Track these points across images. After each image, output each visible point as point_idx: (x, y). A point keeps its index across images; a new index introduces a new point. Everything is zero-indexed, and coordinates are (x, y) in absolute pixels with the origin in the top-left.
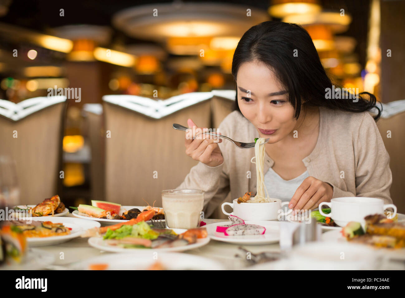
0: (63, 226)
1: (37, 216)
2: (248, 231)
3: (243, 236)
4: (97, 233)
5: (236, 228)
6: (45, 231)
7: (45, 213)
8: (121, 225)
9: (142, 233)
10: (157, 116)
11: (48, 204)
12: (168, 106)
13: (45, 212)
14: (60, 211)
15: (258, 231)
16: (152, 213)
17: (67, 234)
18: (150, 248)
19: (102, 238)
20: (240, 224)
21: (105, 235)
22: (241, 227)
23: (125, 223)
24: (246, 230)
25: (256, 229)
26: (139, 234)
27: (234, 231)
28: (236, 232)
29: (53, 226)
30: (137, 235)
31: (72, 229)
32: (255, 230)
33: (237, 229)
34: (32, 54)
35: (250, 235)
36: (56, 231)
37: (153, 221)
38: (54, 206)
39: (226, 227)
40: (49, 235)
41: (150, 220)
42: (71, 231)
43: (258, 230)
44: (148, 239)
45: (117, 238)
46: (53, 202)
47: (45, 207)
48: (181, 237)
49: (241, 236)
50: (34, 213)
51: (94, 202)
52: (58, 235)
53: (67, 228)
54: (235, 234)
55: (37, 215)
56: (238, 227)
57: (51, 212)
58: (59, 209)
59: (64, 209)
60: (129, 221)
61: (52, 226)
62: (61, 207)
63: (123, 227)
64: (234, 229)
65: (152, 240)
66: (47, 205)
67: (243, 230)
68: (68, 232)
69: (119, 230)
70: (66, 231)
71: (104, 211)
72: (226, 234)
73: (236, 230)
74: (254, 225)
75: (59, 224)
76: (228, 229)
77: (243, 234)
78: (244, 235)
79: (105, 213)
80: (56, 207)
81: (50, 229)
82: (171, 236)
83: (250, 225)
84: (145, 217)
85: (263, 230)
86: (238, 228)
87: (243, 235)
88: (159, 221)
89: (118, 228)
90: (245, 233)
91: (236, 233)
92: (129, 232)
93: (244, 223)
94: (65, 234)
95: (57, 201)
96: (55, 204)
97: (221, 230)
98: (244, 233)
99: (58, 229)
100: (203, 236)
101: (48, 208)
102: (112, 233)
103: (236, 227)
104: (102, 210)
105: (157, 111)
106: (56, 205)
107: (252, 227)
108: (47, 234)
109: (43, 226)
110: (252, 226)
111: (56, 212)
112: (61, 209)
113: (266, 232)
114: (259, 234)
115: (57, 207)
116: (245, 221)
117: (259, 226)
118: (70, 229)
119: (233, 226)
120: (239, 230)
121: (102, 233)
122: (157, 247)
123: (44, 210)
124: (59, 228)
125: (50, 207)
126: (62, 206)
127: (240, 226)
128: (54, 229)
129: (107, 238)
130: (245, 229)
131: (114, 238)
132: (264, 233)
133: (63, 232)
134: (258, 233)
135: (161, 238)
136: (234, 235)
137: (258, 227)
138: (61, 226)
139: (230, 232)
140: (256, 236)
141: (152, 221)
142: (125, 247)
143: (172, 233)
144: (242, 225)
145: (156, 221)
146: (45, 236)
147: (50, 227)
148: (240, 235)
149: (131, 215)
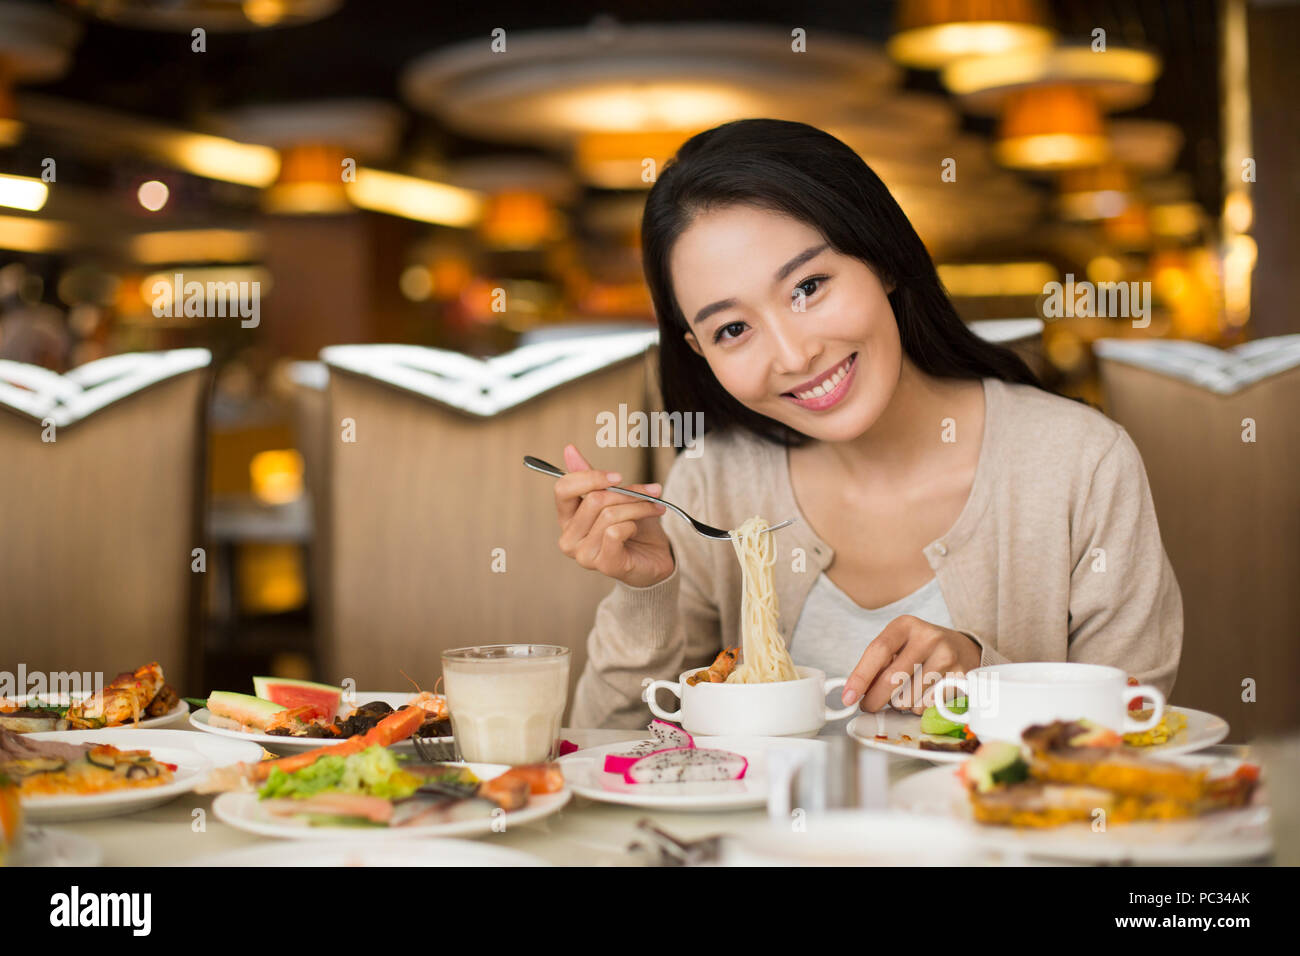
0: (150, 759)
1: (88, 728)
2: (695, 771)
3: (681, 784)
4: (244, 781)
5: (661, 761)
6: (92, 775)
7: (112, 718)
8: (318, 755)
9: (372, 778)
10: (485, 407)
11: (123, 690)
12: (517, 376)
13: (114, 713)
14: (161, 709)
15: (726, 770)
16: (416, 718)
17: (163, 783)
18: (385, 825)
19: (257, 796)
20: (677, 748)
21: (264, 787)
22: (677, 758)
23: (330, 749)
24: (687, 768)
25: (718, 763)
26: (362, 784)
27: (653, 769)
28: (658, 771)
29: (120, 759)
30: (355, 784)
31: (179, 767)
32: (716, 767)
33: (662, 764)
34: (153, 195)
35: (700, 780)
36: (129, 775)
37: (418, 740)
38: (142, 695)
39: (635, 756)
40: (108, 788)
41: (410, 738)
42: (174, 774)
43: (724, 765)
44: (387, 797)
45: (296, 796)
46: (140, 684)
47: (113, 700)
48: (484, 790)
49: (675, 787)
50: (83, 718)
51: (261, 684)
52: (136, 785)
53: (162, 763)
54: (656, 779)
55: (89, 724)
56: (668, 757)
57: (132, 712)
58: (158, 705)
59: (173, 705)
60: (342, 741)
61: (116, 759)
62: (163, 700)
63: (322, 762)
64: (655, 765)
65: (396, 802)
66: (120, 694)
67: (680, 768)
68: (164, 778)
69: (308, 771)
70: (158, 773)
71: (284, 709)
72: (629, 780)
73: (658, 767)
74: (717, 751)
75: (138, 753)
76: (638, 764)
77: (680, 779)
78: (684, 781)
79: (284, 717)
80: (146, 697)
81: (111, 768)
82: (458, 786)
83: (706, 750)
84: (391, 729)
85: (740, 766)
86: (666, 760)
87: (679, 781)
88: (435, 740)
89: (306, 766)
90: (686, 775)
91: (660, 776)
92: (334, 777)
93: (692, 745)
94: (156, 781)
95: (153, 680)
96: (144, 691)
97: (618, 765)
98: (683, 777)
99: (134, 767)
100: (551, 787)
101: (120, 701)
102: (284, 781)
103: (662, 756)
104: (279, 709)
105: (485, 392)
106: (146, 692)
107: (708, 759)
108: (100, 782)
109: (90, 761)
110: (708, 755)
111: (149, 714)
112: (163, 704)
113: (747, 773)
114: (728, 778)
115: (150, 699)
116: (695, 739)
117: (729, 754)
118: (173, 768)
119: (655, 755)
120: (667, 767)
121: (258, 779)
122: (406, 823)
123: (110, 709)
124: (140, 765)
125: (128, 698)
126: (167, 696)
127: (675, 754)
128: (123, 770)
129: (270, 795)
130: (684, 765)
131: (288, 795)
132: (741, 776)
133: (149, 777)
134: (724, 776)
135: (423, 793)
136: (652, 782)
137: (725, 757)
138: (142, 760)
139: (642, 772)
140: (719, 785)
141: (415, 742)
142: (313, 824)
143: (462, 778)
144: (681, 753)
145: (426, 741)
146: (95, 790)
147: (110, 762)
148: (669, 782)
149: (357, 724)
